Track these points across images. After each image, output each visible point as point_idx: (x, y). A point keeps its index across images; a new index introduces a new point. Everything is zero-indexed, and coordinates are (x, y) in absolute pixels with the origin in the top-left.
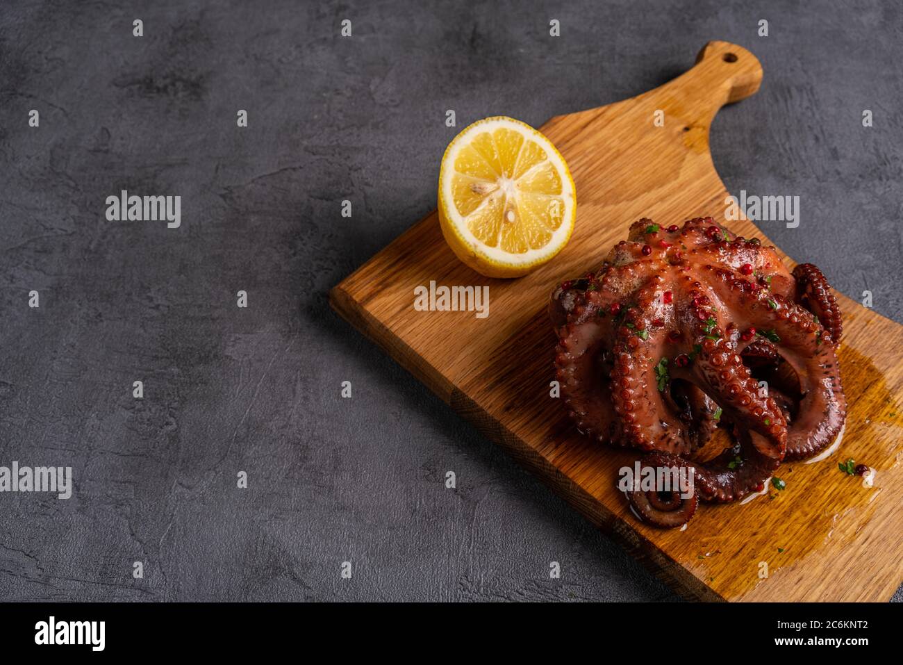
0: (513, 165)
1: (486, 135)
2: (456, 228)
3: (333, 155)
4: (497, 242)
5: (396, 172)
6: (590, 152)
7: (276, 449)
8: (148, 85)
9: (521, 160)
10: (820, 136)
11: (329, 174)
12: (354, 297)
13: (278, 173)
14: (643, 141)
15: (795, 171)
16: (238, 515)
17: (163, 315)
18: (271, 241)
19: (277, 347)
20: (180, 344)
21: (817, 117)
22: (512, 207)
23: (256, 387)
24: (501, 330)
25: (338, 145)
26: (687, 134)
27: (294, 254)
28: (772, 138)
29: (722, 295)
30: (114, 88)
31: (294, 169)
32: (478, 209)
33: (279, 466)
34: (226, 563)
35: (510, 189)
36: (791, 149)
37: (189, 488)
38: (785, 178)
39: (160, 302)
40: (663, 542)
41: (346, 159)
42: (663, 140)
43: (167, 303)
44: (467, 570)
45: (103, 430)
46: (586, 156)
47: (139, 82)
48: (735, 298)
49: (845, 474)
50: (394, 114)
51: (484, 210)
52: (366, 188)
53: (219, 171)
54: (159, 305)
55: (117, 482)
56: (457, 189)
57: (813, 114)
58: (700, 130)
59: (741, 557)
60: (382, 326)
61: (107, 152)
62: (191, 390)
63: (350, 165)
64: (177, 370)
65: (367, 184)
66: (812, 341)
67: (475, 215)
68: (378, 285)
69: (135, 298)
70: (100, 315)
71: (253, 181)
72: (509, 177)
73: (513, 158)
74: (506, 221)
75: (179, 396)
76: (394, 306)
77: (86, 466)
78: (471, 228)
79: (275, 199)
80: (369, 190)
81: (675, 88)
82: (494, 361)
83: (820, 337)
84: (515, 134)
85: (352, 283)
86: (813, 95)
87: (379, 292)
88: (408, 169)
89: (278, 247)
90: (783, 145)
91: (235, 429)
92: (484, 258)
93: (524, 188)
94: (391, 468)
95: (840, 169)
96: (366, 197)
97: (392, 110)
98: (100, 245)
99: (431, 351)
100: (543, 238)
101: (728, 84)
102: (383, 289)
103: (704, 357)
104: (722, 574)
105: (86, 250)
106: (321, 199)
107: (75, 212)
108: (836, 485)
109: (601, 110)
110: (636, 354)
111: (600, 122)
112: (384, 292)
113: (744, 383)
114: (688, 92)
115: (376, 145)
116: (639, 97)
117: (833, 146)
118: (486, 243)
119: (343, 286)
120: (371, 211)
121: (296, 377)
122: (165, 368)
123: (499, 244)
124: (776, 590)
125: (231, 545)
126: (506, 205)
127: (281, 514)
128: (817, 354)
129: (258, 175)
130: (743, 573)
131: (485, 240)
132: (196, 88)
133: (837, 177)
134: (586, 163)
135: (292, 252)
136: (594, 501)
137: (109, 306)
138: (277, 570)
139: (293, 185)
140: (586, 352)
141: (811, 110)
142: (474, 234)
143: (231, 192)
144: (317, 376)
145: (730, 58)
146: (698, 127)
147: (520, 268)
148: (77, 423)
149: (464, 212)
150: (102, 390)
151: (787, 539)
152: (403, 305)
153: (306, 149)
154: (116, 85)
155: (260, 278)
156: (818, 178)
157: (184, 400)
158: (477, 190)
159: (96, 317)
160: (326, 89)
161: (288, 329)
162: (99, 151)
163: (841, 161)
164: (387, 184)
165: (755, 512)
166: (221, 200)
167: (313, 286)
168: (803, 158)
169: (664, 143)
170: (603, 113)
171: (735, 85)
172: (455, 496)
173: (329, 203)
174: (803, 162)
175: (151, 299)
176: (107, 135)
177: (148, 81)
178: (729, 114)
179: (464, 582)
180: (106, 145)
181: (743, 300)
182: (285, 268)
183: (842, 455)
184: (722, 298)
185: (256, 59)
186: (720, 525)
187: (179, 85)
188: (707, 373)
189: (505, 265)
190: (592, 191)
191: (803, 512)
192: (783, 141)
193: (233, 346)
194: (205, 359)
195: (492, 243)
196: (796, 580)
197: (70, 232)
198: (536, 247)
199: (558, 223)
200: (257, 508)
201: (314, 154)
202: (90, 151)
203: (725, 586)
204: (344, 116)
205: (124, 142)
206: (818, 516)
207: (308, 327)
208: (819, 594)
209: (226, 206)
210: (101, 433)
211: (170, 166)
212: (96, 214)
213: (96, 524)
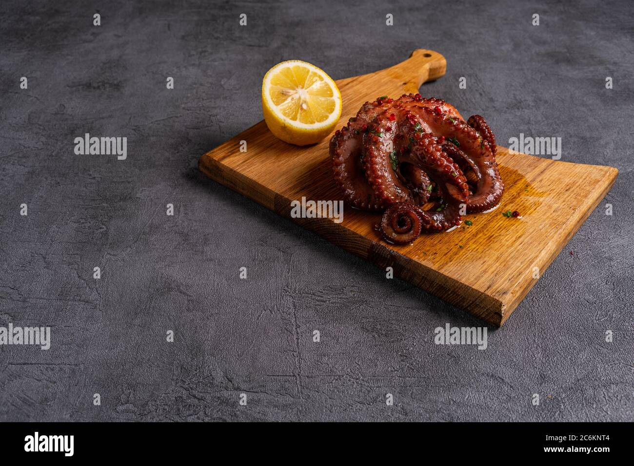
0: (304, 82)
1: (288, 69)
2: (273, 111)
3: (200, 110)
4: (297, 118)
5: (238, 116)
6: (350, 95)
7: (169, 236)
8: (89, 86)
9: (308, 80)
10: (483, 93)
11: (198, 118)
12: (214, 158)
13: (167, 119)
14: (380, 90)
15: (470, 107)
16: (145, 265)
17: (98, 181)
18: (164, 148)
19: (168, 193)
20: (108, 194)
21: (480, 86)
22: (305, 102)
23: (155, 211)
24: (303, 168)
25: (203, 106)
26: (405, 86)
27: (178, 153)
28: (455, 95)
29: (423, 118)
30: (67, 88)
31: (177, 117)
32: (285, 103)
33: (170, 243)
34: (138, 287)
35: (302, 94)
36: (467, 99)
37: (114, 255)
38: (464, 110)
39: (95, 176)
40: (402, 252)
41: (208, 112)
42: (392, 88)
43: (100, 176)
44: (288, 283)
45: (60, 232)
46: (348, 96)
47: (83, 85)
48: (431, 119)
49: (506, 217)
50: (236, 93)
51: (289, 103)
52: (220, 123)
53: (131, 119)
54: (95, 177)
55: (69, 254)
56: (273, 93)
57: (478, 85)
58: (412, 84)
59: (449, 255)
60: (231, 170)
61: (63, 114)
62: (116, 213)
63: (210, 114)
64: (106, 204)
65: (220, 122)
66: (479, 146)
67: (283, 105)
68: (229, 152)
69: (80, 175)
70: (58, 183)
71: (152, 123)
72: (302, 88)
73: (304, 79)
74: (302, 109)
75: (107, 215)
76: (238, 161)
77: (49, 248)
78: (282, 112)
79: (166, 130)
80: (222, 124)
81: (397, 68)
82: (299, 181)
83: (482, 143)
84: (305, 68)
85: (213, 152)
86: (477, 78)
87: (229, 156)
88: (245, 115)
89: (168, 150)
90: (462, 98)
91: (143, 229)
92: (290, 126)
93: (311, 94)
94: (239, 242)
95: (495, 106)
96: (220, 127)
97: (235, 91)
98: (58, 153)
99: (261, 178)
100: (324, 118)
101: (427, 66)
102: (231, 154)
103: (416, 144)
104: (439, 263)
105: (50, 156)
106: (193, 129)
107: (43, 139)
108: (502, 222)
109: (355, 78)
110: (377, 146)
111: (355, 83)
112: (232, 156)
113: (439, 154)
114: (404, 70)
115: (225, 106)
116: (377, 72)
117: (490, 97)
118: (291, 119)
119: (207, 154)
120: (223, 133)
121: (180, 205)
122: (99, 204)
123: (298, 119)
124: (471, 267)
125: (141, 279)
126: (301, 101)
127: (172, 264)
128: (483, 155)
129: (155, 120)
130: (451, 261)
131: (290, 117)
132: (117, 87)
133: (494, 109)
134: (348, 99)
135: (177, 151)
136: (361, 237)
137: (64, 179)
138: (170, 289)
139: (176, 123)
140: (350, 155)
141: (477, 83)
142: (283, 114)
143: (139, 127)
144: (193, 204)
145: (427, 56)
146: (411, 83)
147: (311, 131)
148: (44, 230)
149: (277, 104)
150: (60, 215)
151: (475, 246)
152: (244, 160)
153: (184, 108)
154: (69, 87)
155: (157, 163)
156: (483, 110)
157: (111, 218)
158: (285, 93)
159: (56, 184)
160: (195, 84)
161: (174, 185)
162: (58, 114)
163: (495, 102)
164: (232, 122)
165: (456, 236)
166: (133, 131)
167: (189, 165)
168: (474, 102)
169: (392, 90)
170: (356, 79)
171: (431, 67)
172: (279, 252)
173: (198, 130)
174: (474, 104)
175: (90, 175)
176: (63, 107)
177: (88, 84)
178: (430, 87)
179: (286, 288)
180: (63, 111)
181: (436, 120)
182: (172, 159)
183: (504, 210)
184: (424, 120)
185: (153, 73)
186: (435, 242)
187: (107, 85)
188: (418, 153)
189: (302, 130)
190: (352, 110)
191: (483, 234)
192: (462, 96)
193: (141, 193)
194: (124, 199)
195: (294, 119)
196: (482, 262)
197: (40, 148)
198: (320, 121)
199: (332, 110)
200: (157, 263)
201: (188, 110)
202: (52, 114)
203: (441, 267)
204: (206, 94)
205: (73, 110)
206: (493, 235)
207: (187, 183)
208: (496, 267)
209: (136, 134)
210: (59, 234)
211: (103, 118)
212: (56, 140)
213: (57, 273)
